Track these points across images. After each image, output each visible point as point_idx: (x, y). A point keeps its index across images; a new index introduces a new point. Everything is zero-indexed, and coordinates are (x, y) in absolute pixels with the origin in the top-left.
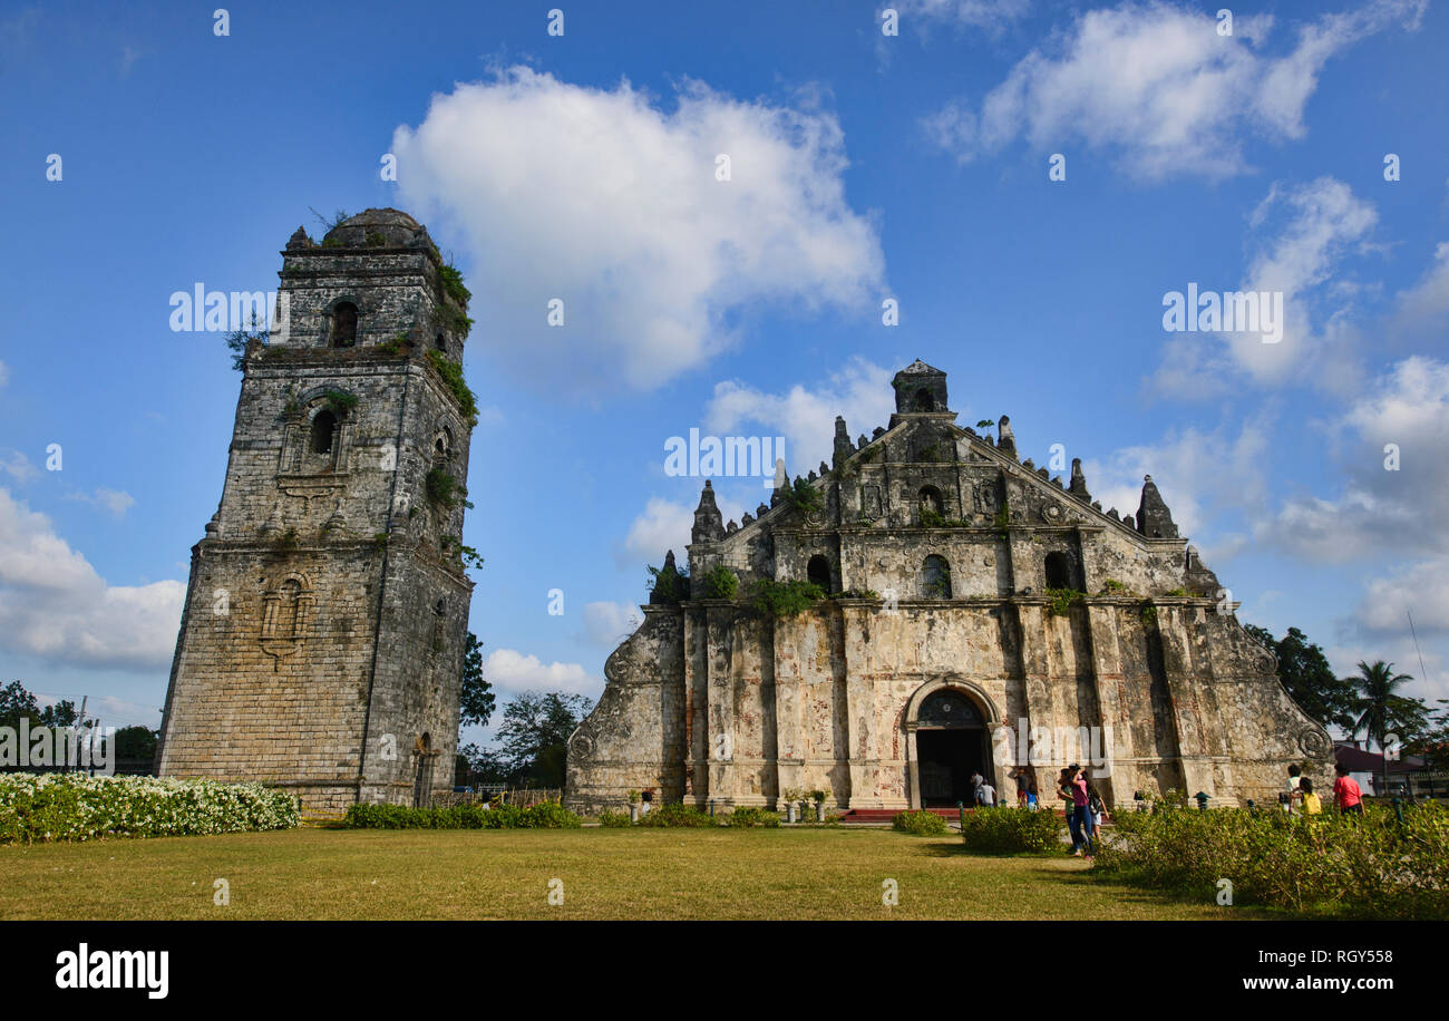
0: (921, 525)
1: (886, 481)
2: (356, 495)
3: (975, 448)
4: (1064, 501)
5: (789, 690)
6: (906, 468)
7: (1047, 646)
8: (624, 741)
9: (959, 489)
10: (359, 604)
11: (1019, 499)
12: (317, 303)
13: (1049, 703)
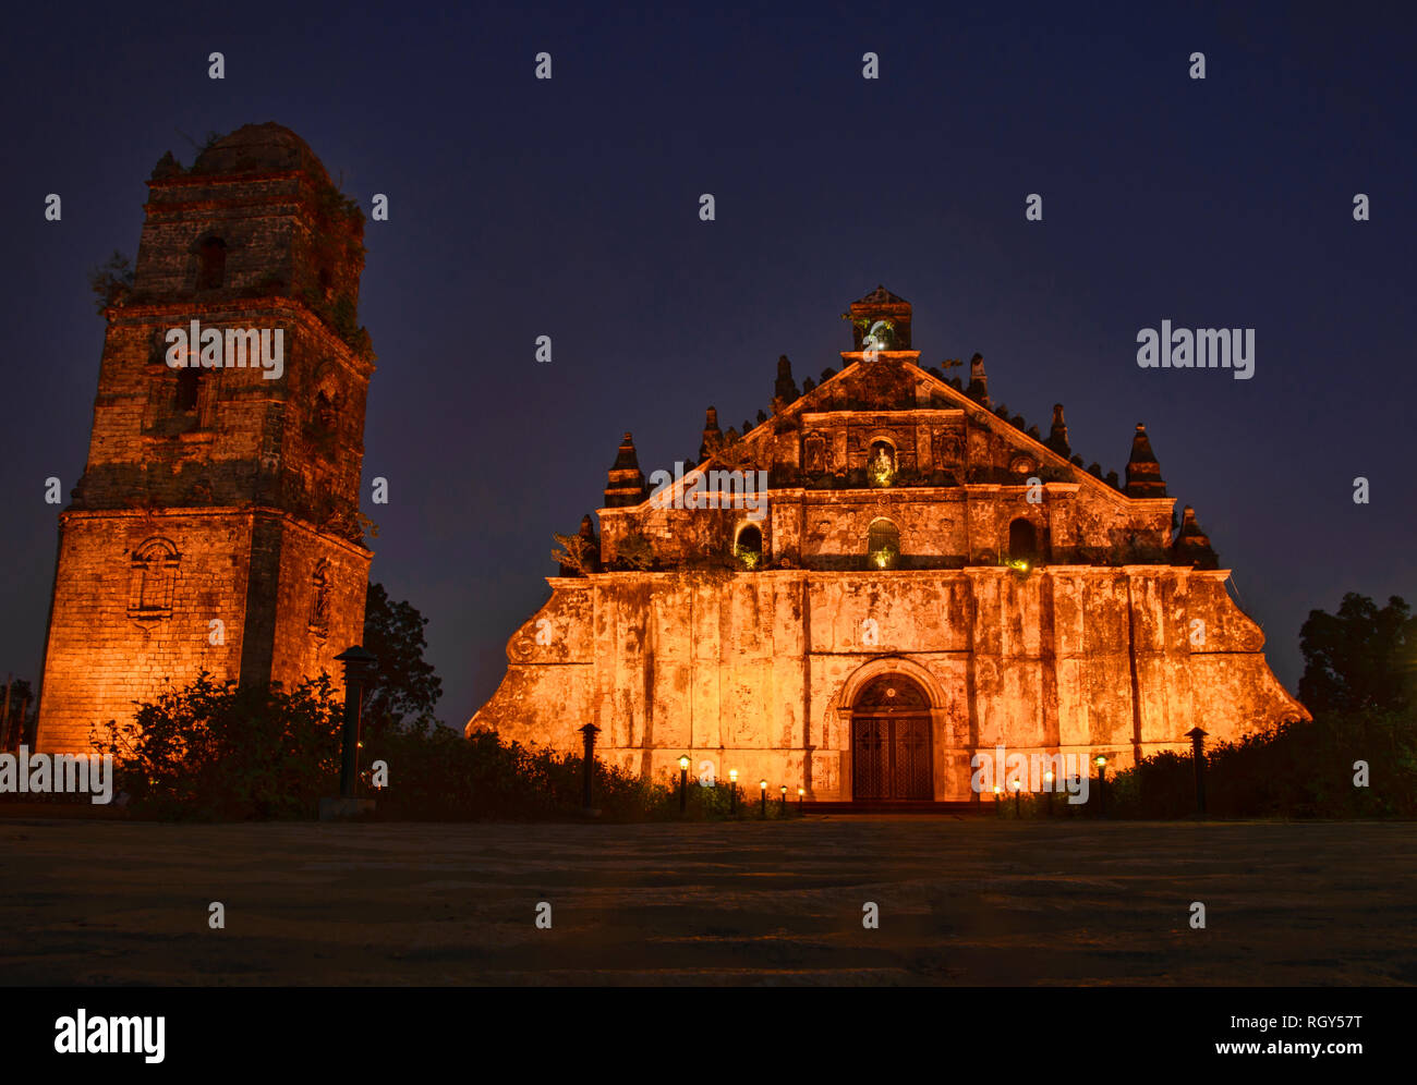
0: (867, 484)
1: (831, 434)
3: (938, 393)
4: (1037, 456)
5: (707, 672)
6: (856, 416)
7: (1004, 621)
9: (915, 444)
10: (225, 576)
11: (983, 453)
12: (183, 239)
13: (1000, 685)
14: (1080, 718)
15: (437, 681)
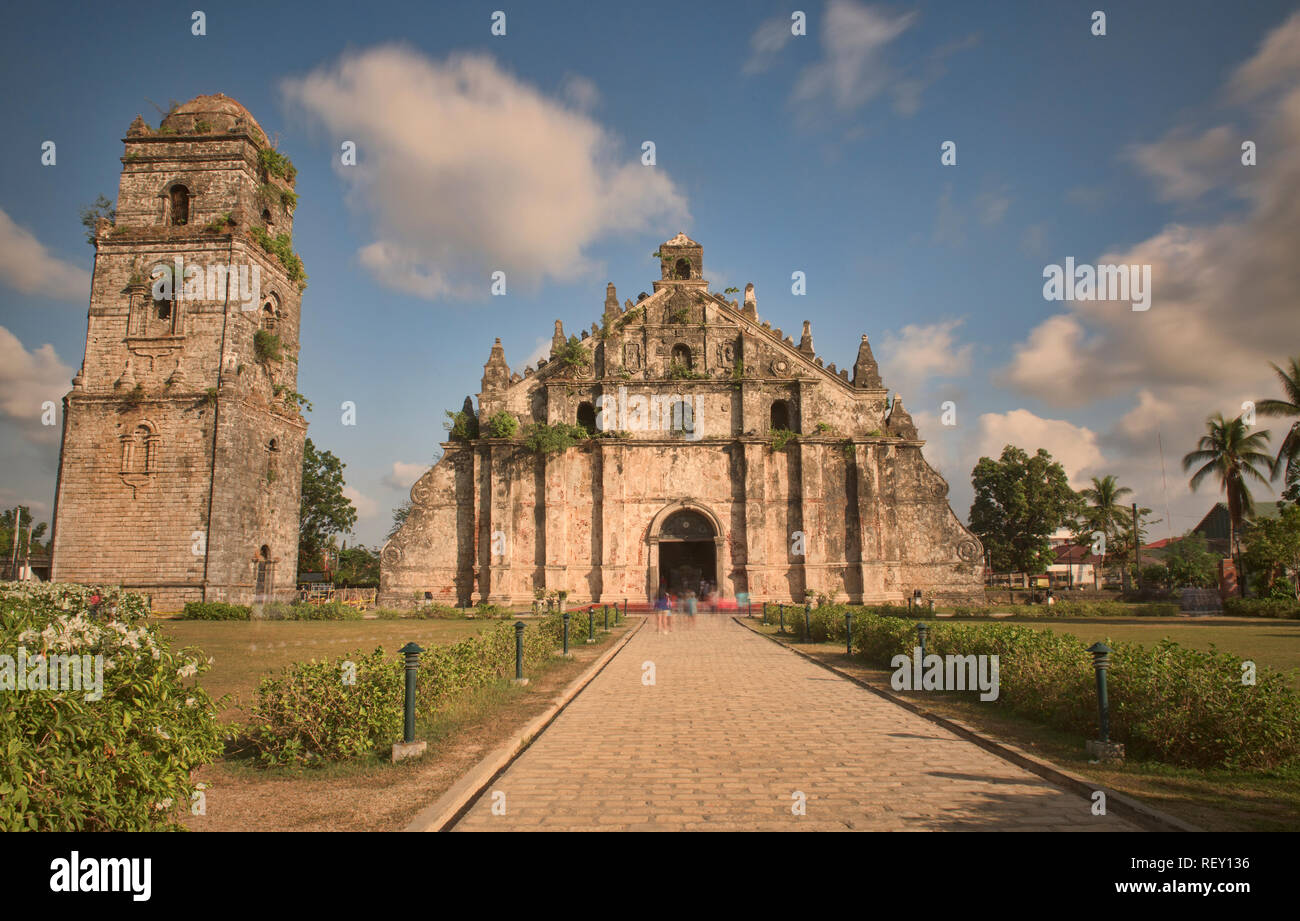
0: (670, 377)
1: (645, 340)
2: (192, 354)
3: (721, 311)
4: (791, 358)
5: (556, 512)
6: (663, 328)
7: (766, 475)
8: (426, 551)
9: (705, 348)
10: (197, 445)
11: (753, 355)
12: (154, 185)
13: (763, 521)
14: (819, 543)
15: (353, 510)
